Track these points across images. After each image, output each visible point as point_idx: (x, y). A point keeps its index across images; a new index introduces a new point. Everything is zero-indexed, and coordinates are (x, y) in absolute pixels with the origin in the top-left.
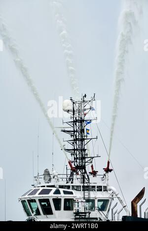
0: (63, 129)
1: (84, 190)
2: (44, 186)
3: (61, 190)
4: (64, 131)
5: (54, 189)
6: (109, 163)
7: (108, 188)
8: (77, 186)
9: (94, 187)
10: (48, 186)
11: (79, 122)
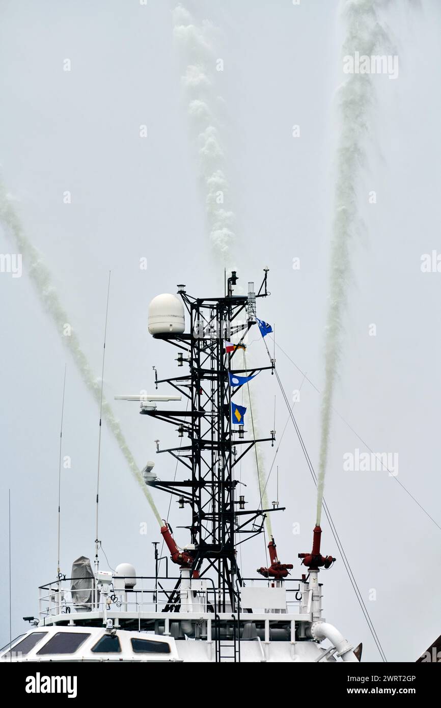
0: (150, 406)
1: (217, 637)
2: (65, 623)
3: (125, 637)
4: (153, 413)
5: (97, 634)
6: (318, 532)
7: (315, 629)
8: (194, 623)
9: (260, 624)
10: (78, 623)
11: (212, 379)
